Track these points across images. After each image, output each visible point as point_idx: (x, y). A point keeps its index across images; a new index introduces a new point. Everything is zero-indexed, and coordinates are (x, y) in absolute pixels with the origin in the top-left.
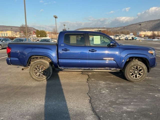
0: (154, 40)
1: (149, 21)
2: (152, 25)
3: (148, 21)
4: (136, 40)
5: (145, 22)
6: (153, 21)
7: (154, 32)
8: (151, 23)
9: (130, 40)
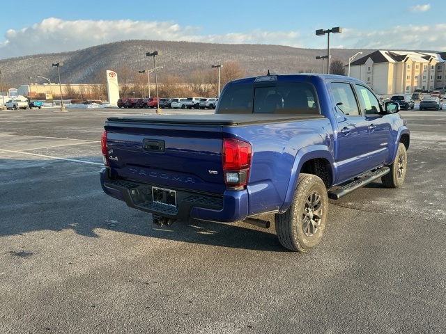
0: (89, 106)
1: (39, 56)
2: (47, 66)
3: (35, 56)
4: (39, 108)
5: (27, 57)
6: (49, 55)
7: (71, 87)
8: (46, 62)
9: (24, 108)
